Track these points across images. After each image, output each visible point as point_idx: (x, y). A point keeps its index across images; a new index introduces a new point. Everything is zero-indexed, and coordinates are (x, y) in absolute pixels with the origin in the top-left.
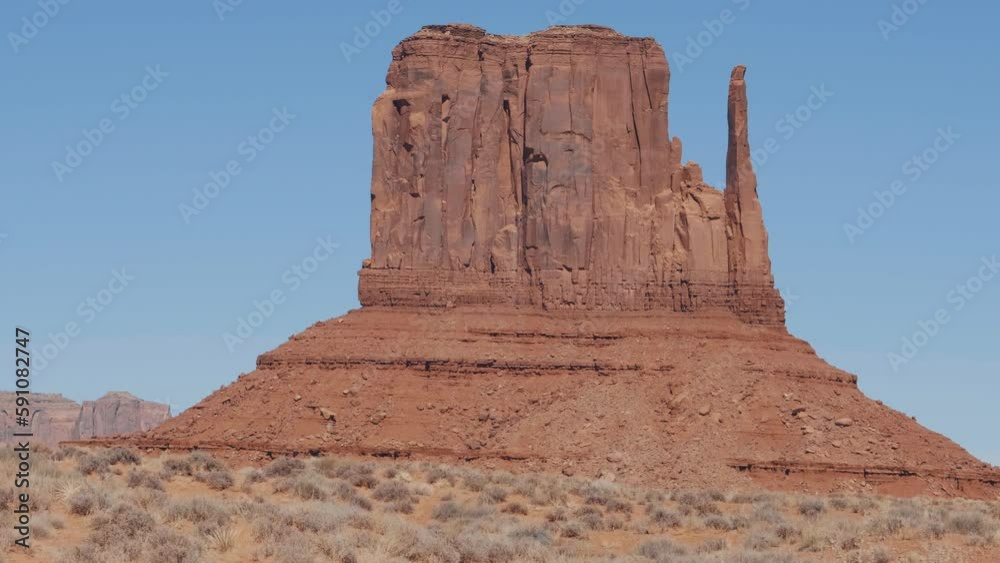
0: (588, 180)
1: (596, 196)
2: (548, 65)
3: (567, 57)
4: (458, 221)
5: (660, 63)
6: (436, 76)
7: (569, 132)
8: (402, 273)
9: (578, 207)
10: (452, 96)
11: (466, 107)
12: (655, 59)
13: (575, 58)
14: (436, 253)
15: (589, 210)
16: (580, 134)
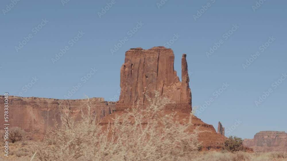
0: (156, 82)
1: (157, 85)
2: (149, 56)
3: (153, 54)
4: (134, 92)
5: (172, 54)
6: (130, 60)
7: (152, 71)
8: (124, 104)
9: (153, 87)
10: (134, 64)
11: (136, 66)
12: (171, 53)
13: (154, 54)
14: (129, 99)
15: (155, 88)
16: (154, 71)
